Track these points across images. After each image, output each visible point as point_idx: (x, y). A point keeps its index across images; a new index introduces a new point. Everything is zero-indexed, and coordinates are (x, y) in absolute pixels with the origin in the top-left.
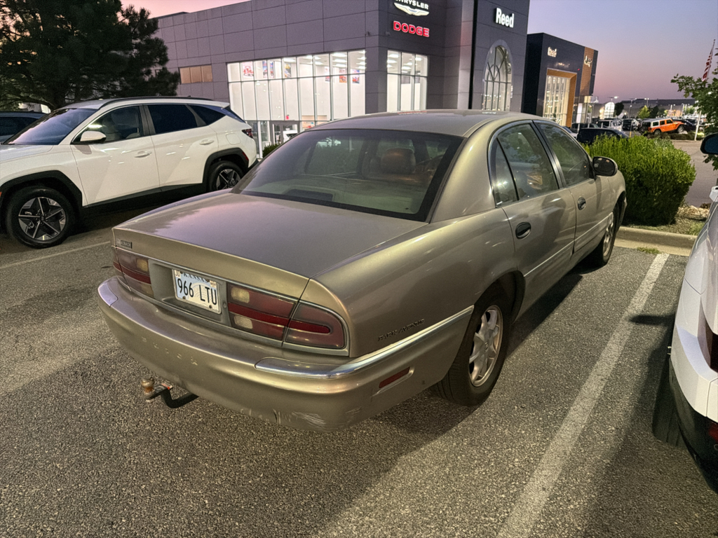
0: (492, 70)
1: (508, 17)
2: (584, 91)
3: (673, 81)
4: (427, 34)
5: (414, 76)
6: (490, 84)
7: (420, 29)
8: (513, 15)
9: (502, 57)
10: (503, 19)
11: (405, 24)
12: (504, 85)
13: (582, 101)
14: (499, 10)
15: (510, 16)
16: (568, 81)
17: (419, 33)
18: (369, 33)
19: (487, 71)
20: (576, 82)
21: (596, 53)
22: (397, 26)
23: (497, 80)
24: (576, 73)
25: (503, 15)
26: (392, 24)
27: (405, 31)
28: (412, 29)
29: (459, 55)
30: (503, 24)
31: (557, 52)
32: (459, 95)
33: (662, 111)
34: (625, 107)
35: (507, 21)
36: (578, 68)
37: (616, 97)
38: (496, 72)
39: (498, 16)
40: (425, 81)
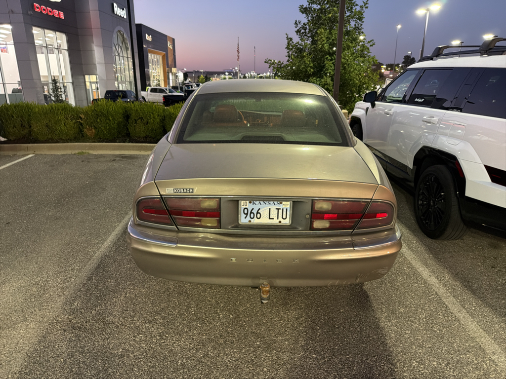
0: (117, 47)
1: (121, 10)
2: (171, 64)
3: (265, 62)
4: (62, 17)
5: (58, 49)
6: (117, 57)
7: (56, 12)
8: (125, 9)
9: (122, 39)
10: (119, 12)
11: (44, 7)
12: (126, 59)
13: (171, 72)
14: (115, 5)
15: (123, 9)
16: (161, 57)
17: (56, 16)
18: (12, 11)
19: (114, 48)
20: (165, 58)
21: (174, 40)
22: (37, 8)
23: (121, 55)
24: (165, 53)
25: (119, 9)
26: (33, 6)
27: (44, 12)
28: (50, 12)
29: (92, 35)
30: (120, 15)
31: (152, 38)
32: (97, 64)
33: (210, 79)
34: (189, 76)
35: (122, 13)
36: (165, 49)
37: (185, 69)
38: (120, 49)
39: (115, 9)
40: (66, 53)
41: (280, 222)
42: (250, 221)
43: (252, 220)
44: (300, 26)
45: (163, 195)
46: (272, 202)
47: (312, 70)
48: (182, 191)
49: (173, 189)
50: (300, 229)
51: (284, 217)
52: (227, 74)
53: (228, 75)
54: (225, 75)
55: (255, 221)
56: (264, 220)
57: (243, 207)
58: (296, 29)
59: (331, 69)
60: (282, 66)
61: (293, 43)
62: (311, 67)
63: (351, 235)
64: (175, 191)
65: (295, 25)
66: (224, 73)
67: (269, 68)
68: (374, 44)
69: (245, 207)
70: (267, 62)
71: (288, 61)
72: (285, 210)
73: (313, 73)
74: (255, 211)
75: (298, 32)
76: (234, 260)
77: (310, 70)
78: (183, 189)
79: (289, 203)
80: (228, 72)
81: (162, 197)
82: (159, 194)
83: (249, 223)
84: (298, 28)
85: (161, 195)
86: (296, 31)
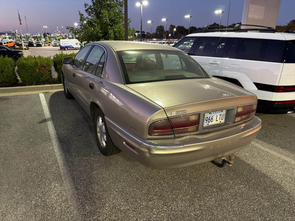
41: (221, 122)
42: (208, 124)
43: (209, 123)
44: (87, 7)
45: (169, 117)
46: (218, 112)
47: (101, 35)
48: (180, 112)
49: (175, 112)
50: (230, 123)
51: (222, 119)
52: (6, 34)
53: (8, 35)
54: (5, 35)
55: (211, 123)
56: (214, 122)
57: (206, 117)
58: (85, 9)
59: (112, 35)
60: (79, 31)
61: (84, 17)
62: (100, 33)
63: (245, 122)
64: (177, 113)
65: (85, 6)
66: (4, 34)
67: (70, 32)
68: (131, 21)
69: (207, 116)
70: (68, 29)
71: (81, 28)
72: (223, 115)
73: (102, 36)
74: (211, 118)
75: (87, 10)
76: (211, 148)
77: (100, 35)
78: (181, 111)
79: (225, 111)
80: (7, 33)
81: (168, 118)
82: (166, 117)
83: (208, 125)
84: (87, 8)
85: (168, 117)
86: (85, 10)
